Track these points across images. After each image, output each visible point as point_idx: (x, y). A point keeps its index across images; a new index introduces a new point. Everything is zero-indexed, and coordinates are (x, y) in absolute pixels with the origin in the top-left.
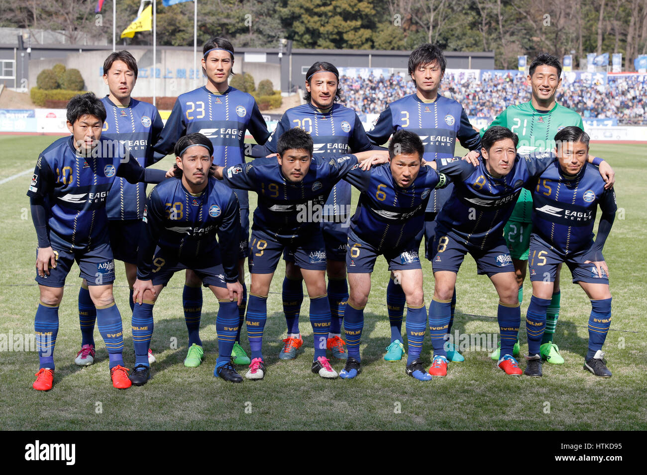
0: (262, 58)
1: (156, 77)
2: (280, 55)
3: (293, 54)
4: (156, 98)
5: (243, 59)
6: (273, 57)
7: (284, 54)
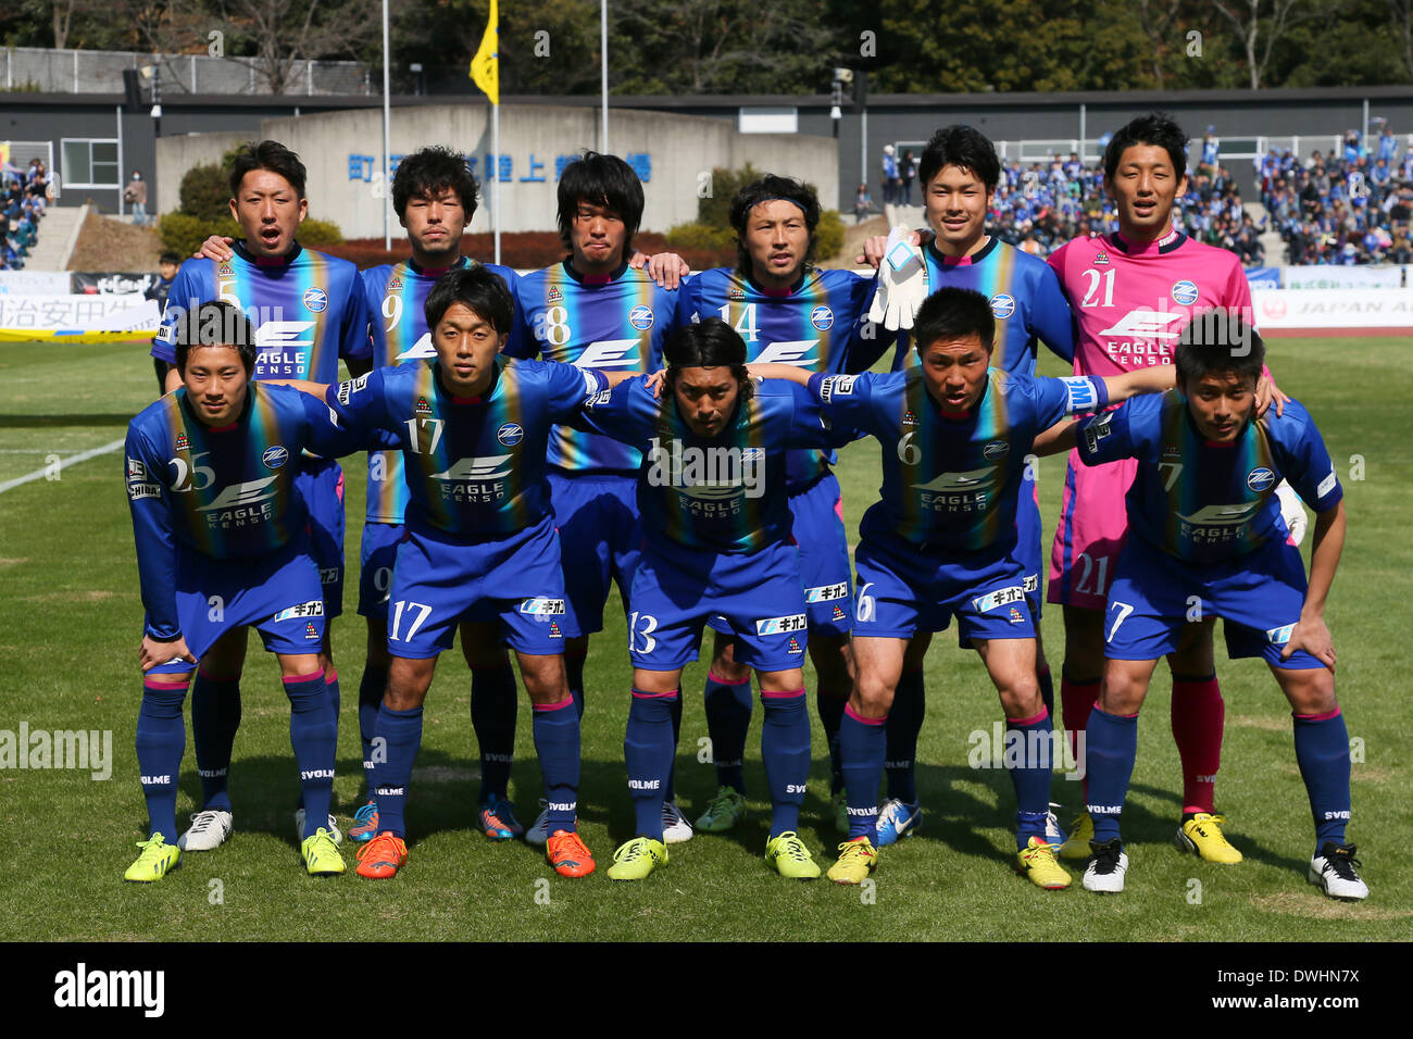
0: (787, 123)
1: (501, 181)
2: (836, 113)
3: (873, 110)
4: (504, 236)
5: (736, 126)
6: (817, 118)
7: (844, 110)
